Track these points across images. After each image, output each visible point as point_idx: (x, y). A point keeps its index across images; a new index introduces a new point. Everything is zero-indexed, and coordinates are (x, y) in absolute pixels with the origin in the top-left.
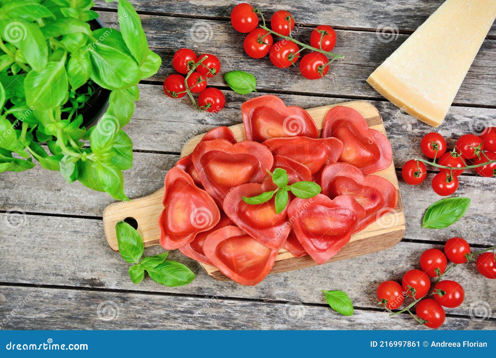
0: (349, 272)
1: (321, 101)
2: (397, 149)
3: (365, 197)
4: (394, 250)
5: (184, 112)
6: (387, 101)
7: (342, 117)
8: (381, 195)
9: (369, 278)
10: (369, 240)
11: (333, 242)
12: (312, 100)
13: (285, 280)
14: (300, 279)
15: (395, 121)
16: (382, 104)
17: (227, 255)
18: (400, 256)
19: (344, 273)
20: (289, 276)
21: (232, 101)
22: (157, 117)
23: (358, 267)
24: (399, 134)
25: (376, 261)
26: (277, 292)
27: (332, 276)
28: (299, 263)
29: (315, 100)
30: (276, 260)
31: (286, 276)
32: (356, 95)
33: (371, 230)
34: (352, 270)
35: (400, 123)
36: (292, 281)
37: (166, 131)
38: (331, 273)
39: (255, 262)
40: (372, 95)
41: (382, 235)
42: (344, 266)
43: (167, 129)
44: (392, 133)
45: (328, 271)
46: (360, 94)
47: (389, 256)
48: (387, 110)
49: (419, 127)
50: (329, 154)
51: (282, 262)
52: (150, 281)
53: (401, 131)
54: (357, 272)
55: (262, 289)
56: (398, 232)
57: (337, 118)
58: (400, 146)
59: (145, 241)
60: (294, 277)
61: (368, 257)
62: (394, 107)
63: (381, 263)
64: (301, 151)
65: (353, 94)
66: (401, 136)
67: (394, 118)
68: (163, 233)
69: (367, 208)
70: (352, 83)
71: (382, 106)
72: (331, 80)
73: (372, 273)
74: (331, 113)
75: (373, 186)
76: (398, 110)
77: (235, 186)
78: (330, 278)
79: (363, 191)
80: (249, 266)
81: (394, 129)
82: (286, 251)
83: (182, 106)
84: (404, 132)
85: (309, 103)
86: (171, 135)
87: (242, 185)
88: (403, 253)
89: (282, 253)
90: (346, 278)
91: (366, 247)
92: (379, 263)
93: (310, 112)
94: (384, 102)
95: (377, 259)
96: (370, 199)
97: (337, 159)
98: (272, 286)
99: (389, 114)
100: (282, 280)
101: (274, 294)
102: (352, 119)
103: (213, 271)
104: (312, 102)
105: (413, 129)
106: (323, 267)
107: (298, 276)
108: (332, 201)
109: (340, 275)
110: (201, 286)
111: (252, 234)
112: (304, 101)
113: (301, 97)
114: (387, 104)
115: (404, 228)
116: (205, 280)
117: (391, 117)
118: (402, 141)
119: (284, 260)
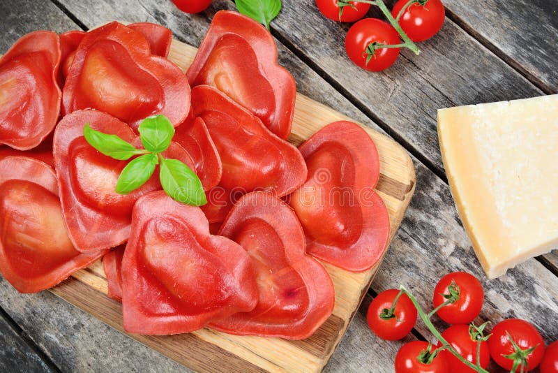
1: (348, 109)
2: (403, 266)
3: (276, 282)
6: (445, 180)
8: (305, 302)
10: (235, 362)
12: (335, 98)
13: (75, 327)
14: (97, 344)
15: (434, 222)
16: (435, 180)
17: (7, 204)
20: (87, 325)
24: (423, 246)
26: (49, 335)
29: (338, 101)
30: (75, 276)
31: (83, 322)
32: (406, 139)
33: (251, 348)
35: (440, 230)
36: (85, 336)
40: (430, 156)
44: (413, 236)
45: (147, 365)
46: (413, 141)
48: (436, 197)
49: (464, 259)
50: (276, 175)
51: (84, 288)
53: (431, 244)
55: (34, 313)
57: (339, 139)
58: (411, 265)
60: (93, 333)
62: (448, 199)
64: (240, 139)
65: (403, 135)
66: (424, 251)
67: (436, 216)
69: (264, 299)
70: (415, 117)
71: (433, 183)
72: (388, 90)
74: (334, 127)
75: (305, 278)
76: (451, 208)
77: (98, 109)
79: (283, 272)
80: (24, 245)
81: (423, 232)
82: (105, 276)
84: (434, 249)
85: (327, 98)
87: (109, 117)
89: (97, 275)
94: (439, 180)
96: (282, 292)
97: (283, 193)
98: (51, 321)
99: (435, 205)
100: (72, 323)
101: (43, 334)
102: (360, 156)
104: (332, 100)
105: (452, 254)
107: (100, 336)
111: (64, 199)
112: (322, 91)
113: (323, 81)
114: (442, 187)
117: (432, 210)
118: (420, 260)
119: (91, 287)
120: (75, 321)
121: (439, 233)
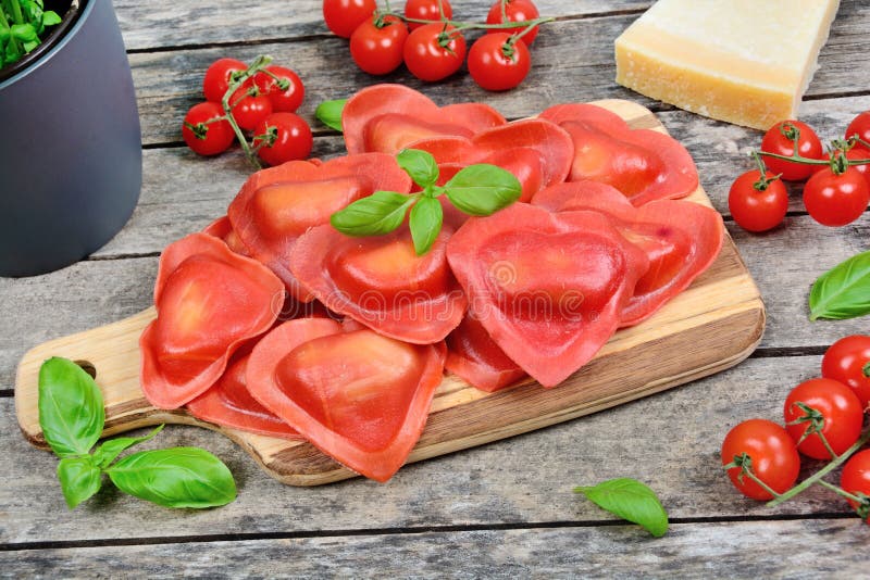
0: (643, 441)
3: (643, 233)
4: (752, 377)
5: (229, 183)
9: (698, 448)
13: (472, 478)
14: (513, 470)
15: (696, 141)
18: (771, 390)
19: (629, 444)
20: (483, 467)
21: (331, 152)
22: (170, 197)
23: (664, 427)
24: (710, 160)
25: (709, 408)
26: (453, 507)
27: (598, 455)
28: (500, 408)
31: (476, 467)
33: (678, 317)
34: (650, 436)
35: (706, 141)
36: (493, 476)
37: (187, 218)
38: (594, 447)
41: (707, 325)
42: (628, 429)
43: (190, 214)
45: (586, 444)
47: (741, 393)
49: (753, 143)
53: (713, 155)
54: (664, 439)
55: (413, 504)
56: (747, 314)
58: (718, 179)
60: (497, 467)
61: (686, 402)
63: (724, 411)
66: (715, 163)
67: (692, 136)
70: (589, 93)
72: (543, 95)
73: (703, 435)
78: (594, 460)
79: (636, 227)
82: (464, 384)
83: (222, 174)
84: (721, 156)
86: (198, 223)
88: (778, 383)
89: (455, 391)
90: (636, 455)
92: (718, 411)
95: (711, 403)
96: (657, 236)
98: (440, 495)
100: (465, 477)
101: (447, 512)
103: (275, 450)
105: (739, 148)
106: (572, 437)
109: (619, 449)
110: (251, 513)
115: (759, 305)
116: (260, 500)
117: (684, 135)
118: (720, 170)
120: (467, 474)
121: (709, 143)
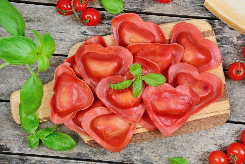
0: (188, 145)
1: (170, 19)
2: (226, 55)
3: (199, 88)
4: (222, 129)
5: (71, 26)
6: (218, 19)
7: (185, 30)
8: (212, 87)
9: (203, 149)
10: (203, 120)
11: (176, 120)
12: (164, 19)
14: (152, 148)
15: (224, 35)
16: (214, 22)
17: (98, 127)
18: (226, 133)
19: (185, 145)
20: (144, 146)
21: (106, 19)
22: (51, 29)
23: (195, 141)
24: (227, 44)
25: (208, 137)
26: (135, 158)
27: (176, 147)
28: (151, 136)
29: (166, 19)
30: (134, 133)
31: (142, 146)
32: (196, 16)
33: (204, 113)
34: (191, 143)
35: (228, 36)
36: (147, 150)
37: (58, 40)
38: (175, 144)
39: (118, 133)
40: (208, 15)
41: (213, 116)
42: (185, 140)
43: (59, 38)
44: (222, 44)
45: (173, 143)
46: (199, 15)
47: (218, 133)
48: (219, 27)
49: (242, 39)
50: (174, 56)
51: (139, 135)
52: (43, 147)
53: (229, 42)
54: (194, 145)
55: (124, 155)
56: (225, 114)
57: (181, 31)
58: (228, 53)
59: (40, 118)
60: (148, 147)
61: (202, 134)
62: (224, 25)
63: (212, 138)
64: (154, 53)
65: (194, 15)
66: (228, 46)
67: (224, 33)
68: (53, 111)
69: (201, 96)
70: (193, 7)
71: (215, 23)
72: (178, 4)
73: (205, 145)
74: (176, 28)
75: (206, 80)
76: (227, 27)
77: (105, 77)
78: (174, 149)
79: (198, 83)
80: (114, 136)
81: (223, 40)
82: (142, 126)
83: (69, 22)
84: (231, 43)
85: (161, 21)
86: (61, 42)
87: (110, 77)
88: (229, 132)
89: (139, 128)
90: (186, 149)
91: (200, 126)
92: (211, 138)
93: (162, 27)
94: (216, 21)
95: (209, 135)
96: (204, 89)
97: (180, 60)
98: (132, 153)
99: (220, 29)
100: (139, 149)
101: (133, 159)
102: (192, 31)
103: (88, 140)
104: (163, 20)
105: (237, 41)
106: (169, 140)
107: (151, 146)
108: (174, 88)
109: (182, 146)
110: (80, 152)
111: (116, 112)
112: (158, 20)
113: (155, 16)
114: (218, 22)
115: (229, 112)
116: (83, 148)
117: (221, 32)
118: (229, 49)
119: (140, 133)
120: (140, 148)
121: (228, 37)
